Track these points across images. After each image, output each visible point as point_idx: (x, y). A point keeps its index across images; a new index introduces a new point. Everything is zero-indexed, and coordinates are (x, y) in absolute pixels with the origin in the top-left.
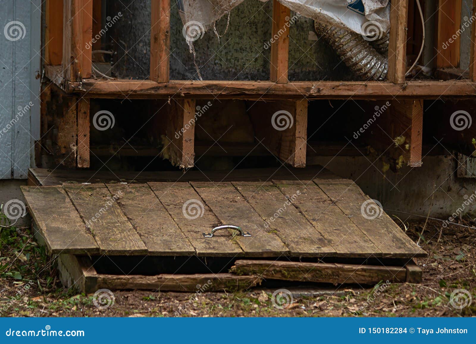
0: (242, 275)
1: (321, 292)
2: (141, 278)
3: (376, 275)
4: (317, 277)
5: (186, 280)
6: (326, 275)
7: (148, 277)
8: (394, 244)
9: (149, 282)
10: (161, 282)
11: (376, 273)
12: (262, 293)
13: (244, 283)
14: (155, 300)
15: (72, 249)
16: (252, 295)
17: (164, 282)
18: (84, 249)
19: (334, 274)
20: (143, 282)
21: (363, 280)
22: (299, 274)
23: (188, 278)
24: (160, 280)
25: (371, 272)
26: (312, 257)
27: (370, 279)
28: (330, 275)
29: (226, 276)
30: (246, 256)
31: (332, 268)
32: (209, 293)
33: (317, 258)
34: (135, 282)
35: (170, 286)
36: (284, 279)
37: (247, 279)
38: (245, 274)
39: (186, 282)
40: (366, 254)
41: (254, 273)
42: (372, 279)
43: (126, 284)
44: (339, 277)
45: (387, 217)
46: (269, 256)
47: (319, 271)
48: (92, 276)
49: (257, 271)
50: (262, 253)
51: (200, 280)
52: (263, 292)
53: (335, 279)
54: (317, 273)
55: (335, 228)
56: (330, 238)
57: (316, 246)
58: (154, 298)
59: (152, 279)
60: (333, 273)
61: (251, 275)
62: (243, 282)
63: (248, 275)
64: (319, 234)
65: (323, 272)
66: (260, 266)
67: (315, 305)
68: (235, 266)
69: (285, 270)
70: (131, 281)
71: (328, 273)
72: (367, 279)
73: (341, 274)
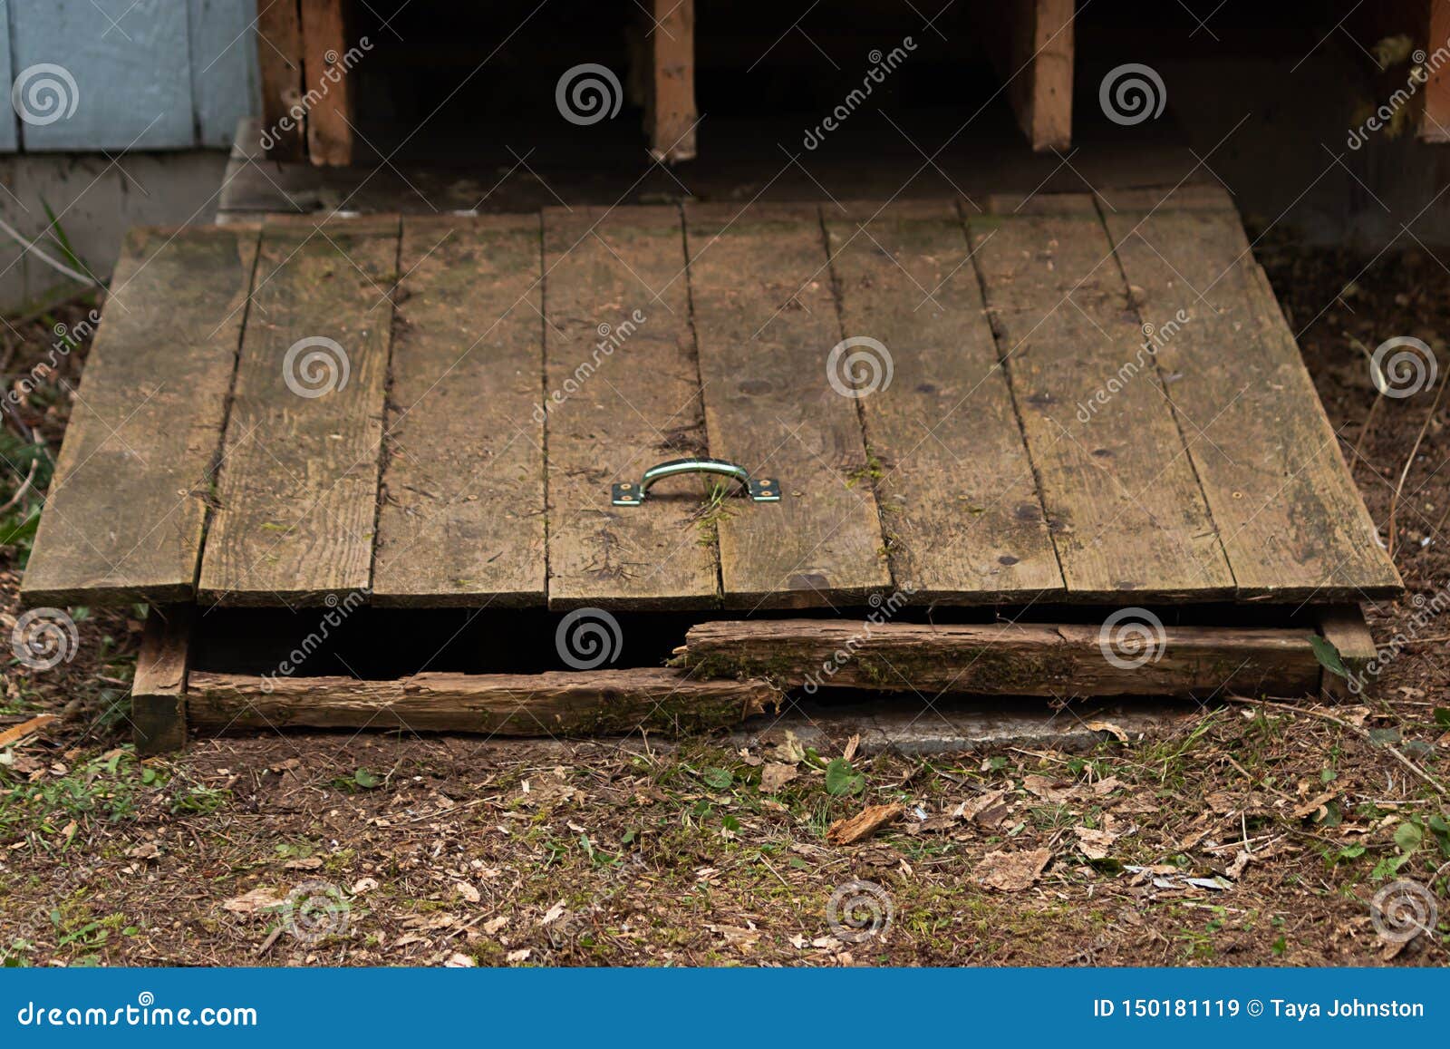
0: (712, 679)
1: (1004, 735)
2: (346, 689)
3: (1211, 666)
4: (988, 680)
5: (507, 699)
6: (1022, 671)
7: (370, 684)
8: (1293, 533)
9: (373, 704)
10: (416, 703)
11: (1209, 660)
12: (784, 740)
13: (719, 709)
14: (375, 788)
15: (92, 590)
16: (745, 752)
17: (425, 703)
18: (138, 588)
19: (1055, 666)
20: (353, 705)
21: (1160, 685)
22: (923, 669)
23: (514, 691)
24: (414, 697)
25: (1190, 659)
26: (973, 605)
27: (1187, 681)
28: (1038, 670)
29: (652, 683)
30: (727, 608)
31: (1044, 647)
32: (592, 744)
33: (992, 609)
34: (324, 704)
35: (451, 717)
36: (869, 687)
37: (729, 693)
38: (723, 675)
39: (508, 703)
40: (1175, 592)
41: (757, 670)
42: (1195, 683)
43: (292, 711)
44: (1070, 676)
45: (1300, 380)
46: (816, 604)
47: (996, 657)
48: (159, 693)
49: (769, 664)
50: (789, 596)
51: (556, 697)
52: (790, 735)
53: (1059, 683)
54: (991, 667)
55: (1098, 447)
56: (1067, 502)
57: (998, 554)
58: (371, 781)
59: (385, 694)
60: (1048, 664)
61: (745, 680)
62: (712, 704)
63: (733, 678)
64: (1032, 482)
65: (1013, 660)
66: (777, 646)
67: (959, 811)
68: (685, 647)
69: (870, 658)
70: (308, 700)
71: (1029, 665)
72: (1177, 681)
73: (1077, 668)
